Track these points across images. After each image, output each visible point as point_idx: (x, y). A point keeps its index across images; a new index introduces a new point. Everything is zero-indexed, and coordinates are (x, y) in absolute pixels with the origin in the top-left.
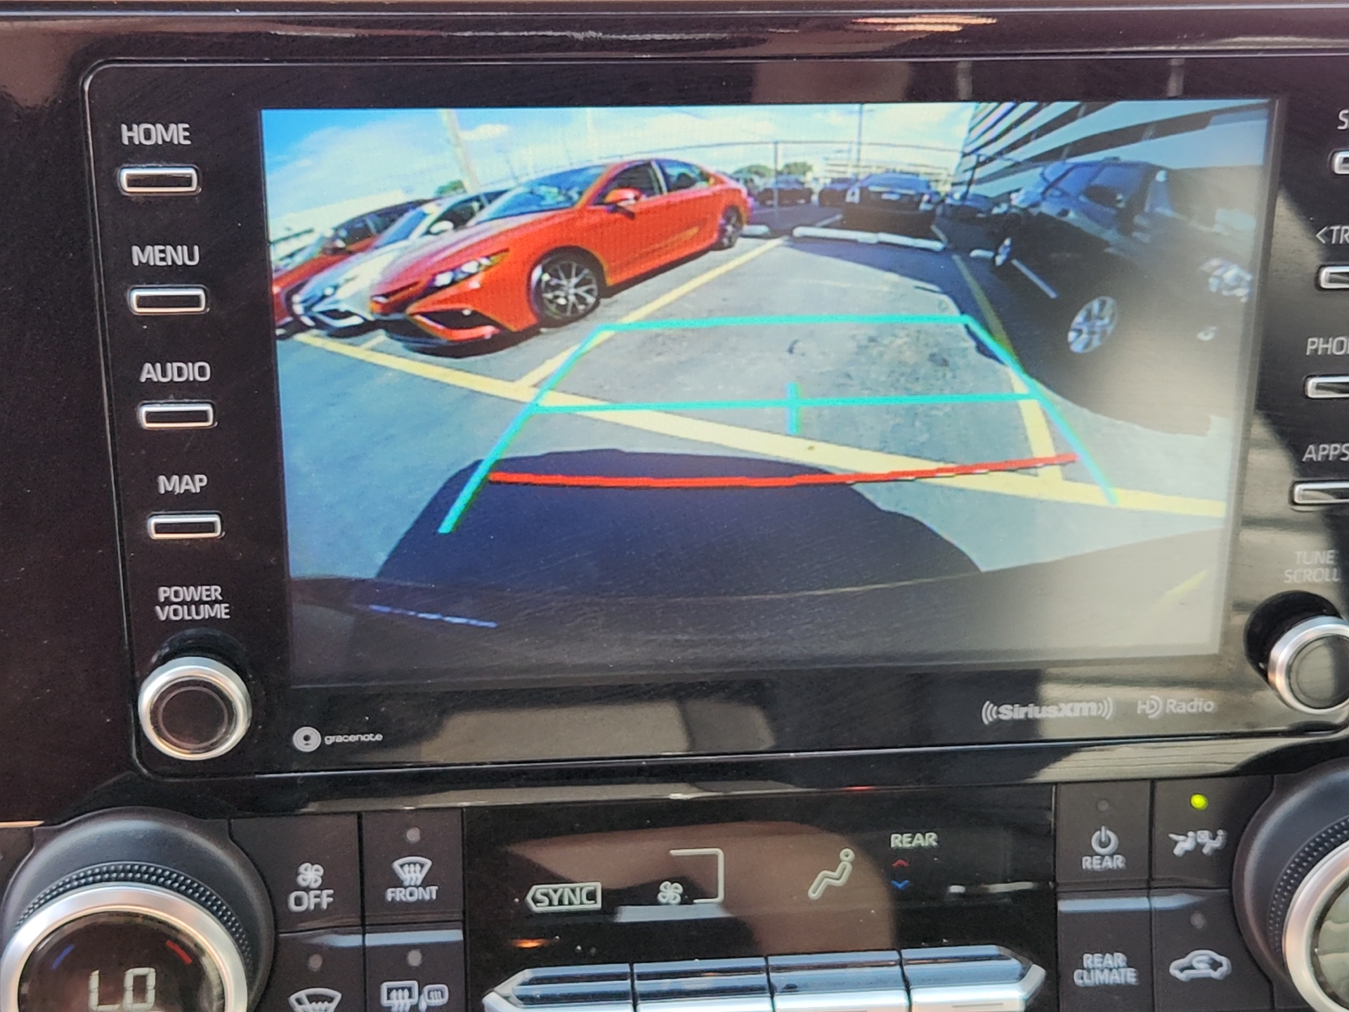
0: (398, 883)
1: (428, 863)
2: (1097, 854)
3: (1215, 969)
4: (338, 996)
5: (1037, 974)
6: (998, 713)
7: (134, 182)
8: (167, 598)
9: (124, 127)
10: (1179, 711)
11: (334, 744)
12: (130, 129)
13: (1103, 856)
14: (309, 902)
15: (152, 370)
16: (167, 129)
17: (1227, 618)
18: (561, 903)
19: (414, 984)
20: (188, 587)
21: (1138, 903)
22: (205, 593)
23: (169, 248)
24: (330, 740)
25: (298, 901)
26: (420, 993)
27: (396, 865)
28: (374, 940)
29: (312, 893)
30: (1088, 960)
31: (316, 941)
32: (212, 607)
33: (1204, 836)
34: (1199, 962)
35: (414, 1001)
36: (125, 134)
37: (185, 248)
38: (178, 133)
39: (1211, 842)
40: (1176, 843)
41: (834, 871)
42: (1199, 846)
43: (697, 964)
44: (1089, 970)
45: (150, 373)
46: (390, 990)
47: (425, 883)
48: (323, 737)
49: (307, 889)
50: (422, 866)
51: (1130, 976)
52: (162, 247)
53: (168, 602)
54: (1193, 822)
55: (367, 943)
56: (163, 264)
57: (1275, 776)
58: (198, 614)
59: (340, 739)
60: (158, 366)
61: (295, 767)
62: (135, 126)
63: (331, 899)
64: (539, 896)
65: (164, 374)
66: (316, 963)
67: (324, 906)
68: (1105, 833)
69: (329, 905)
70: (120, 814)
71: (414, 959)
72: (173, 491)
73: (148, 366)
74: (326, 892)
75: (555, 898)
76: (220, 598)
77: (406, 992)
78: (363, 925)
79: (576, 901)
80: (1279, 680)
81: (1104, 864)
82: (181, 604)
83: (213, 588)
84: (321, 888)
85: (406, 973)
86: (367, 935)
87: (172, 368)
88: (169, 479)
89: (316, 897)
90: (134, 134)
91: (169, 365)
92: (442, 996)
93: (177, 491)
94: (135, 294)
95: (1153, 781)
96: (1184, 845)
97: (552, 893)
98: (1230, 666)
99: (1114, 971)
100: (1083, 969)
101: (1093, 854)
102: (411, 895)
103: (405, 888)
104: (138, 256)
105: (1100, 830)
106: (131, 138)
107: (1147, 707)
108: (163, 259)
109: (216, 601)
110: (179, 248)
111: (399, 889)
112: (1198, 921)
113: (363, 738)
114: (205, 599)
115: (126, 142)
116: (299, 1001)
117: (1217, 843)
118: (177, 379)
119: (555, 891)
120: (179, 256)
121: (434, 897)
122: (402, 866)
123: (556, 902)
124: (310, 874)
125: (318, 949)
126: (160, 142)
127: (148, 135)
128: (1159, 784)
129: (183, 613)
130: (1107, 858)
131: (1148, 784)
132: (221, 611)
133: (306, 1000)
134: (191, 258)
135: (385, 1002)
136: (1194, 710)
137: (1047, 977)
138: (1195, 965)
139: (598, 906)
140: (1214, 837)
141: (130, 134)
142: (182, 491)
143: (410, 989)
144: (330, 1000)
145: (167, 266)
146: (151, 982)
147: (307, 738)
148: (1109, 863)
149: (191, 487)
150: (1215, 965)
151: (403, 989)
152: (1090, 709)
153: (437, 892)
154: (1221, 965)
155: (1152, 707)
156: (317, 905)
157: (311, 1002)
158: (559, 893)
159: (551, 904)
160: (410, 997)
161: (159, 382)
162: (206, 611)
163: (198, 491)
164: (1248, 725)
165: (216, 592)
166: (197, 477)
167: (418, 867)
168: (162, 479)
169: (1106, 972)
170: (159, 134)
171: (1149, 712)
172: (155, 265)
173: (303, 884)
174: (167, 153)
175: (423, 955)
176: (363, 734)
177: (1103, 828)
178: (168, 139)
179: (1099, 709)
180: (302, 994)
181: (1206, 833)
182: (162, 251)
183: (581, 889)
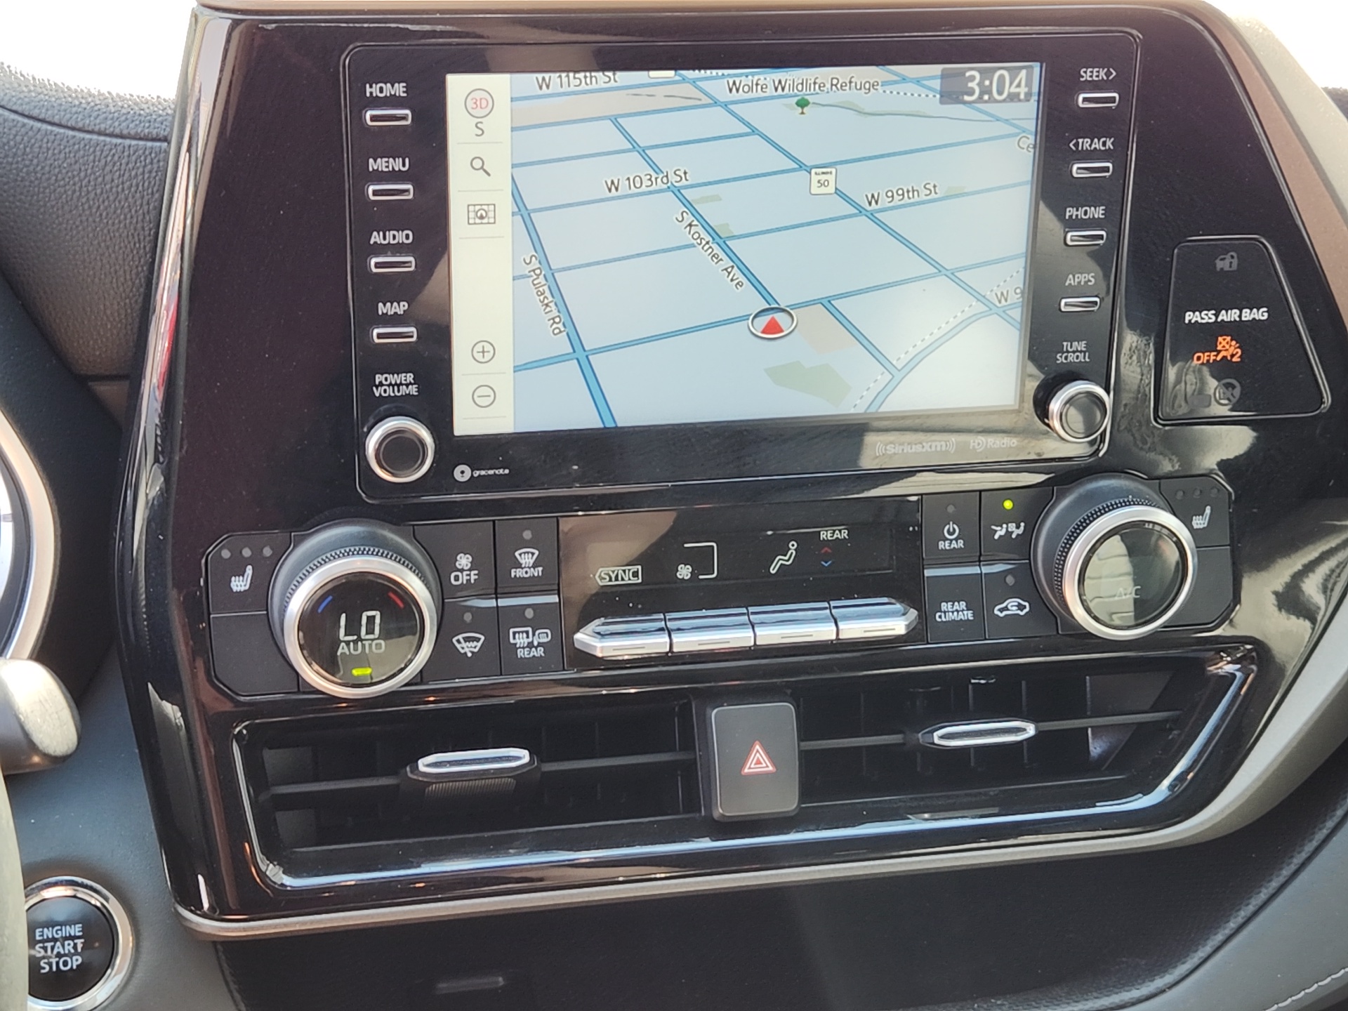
0: (519, 566)
1: (537, 553)
2: (947, 539)
3: (1022, 611)
4: (483, 638)
5: (913, 613)
6: (886, 450)
7: (373, 118)
8: (381, 382)
9: (368, 86)
10: (995, 446)
11: (479, 476)
12: (371, 87)
13: (951, 540)
14: (463, 578)
15: (377, 236)
16: (393, 86)
17: (1023, 384)
18: (617, 579)
19: (530, 629)
20: (393, 375)
21: (975, 570)
22: (403, 378)
23: (391, 160)
24: (477, 474)
25: (457, 578)
26: (534, 635)
27: (517, 554)
28: (503, 602)
29: (465, 573)
30: (944, 606)
31: (469, 603)
32: (407, 387)
33: (1012, 527)
34: (1012, 606)
35: (530, 640)
36: (368, 90)
37: (401, 159)
38: (400, 89)
39: (1016, 531)
40: (996, 531)
41: (785, 555)
42: (1009, 533)
43: (704, 612)
44: (945, 612)
45: (376, 238)
46: (514, 633)
47: (535, 566)
48: (472, 471)
49: (462, 571)
50: (533, 554)
51: (969, 615)
52: (386, 159)
53: (381, 384)
54: (1006, 518)
55: (499, 605)
56: (387, 170)
57: (1055, 488)
58: (399, 391)
59: (483, 473)
60: (381, 233)
61: (455, 492)
62: (374, 85)
63: (476, 577)
64: (603, 575)
65: (385, 238)
66: (468, 617)
67: (472, 581)
68: (951, 526)
69: (475, 580)
70: (348, 523)
71: (529, 613)
72: (387, 313)
73: (375, 233)
74: (473, 573)
75: (613, 576)
76: (412, 381)
77: (525, 635)
78: (496, 593)
79: (626, 579)
80: (1056, 424)
81: (952, 546)
82: (390, 384)
83: (408, 375)
84: (470, 570)
85: (524, 622)
86: (499, 600)
87: (390, 234)
88: (385, 305)
89: (467, 575)
90: (373, 90)
91: (387, 233)
92: (547, 636)
93: (389, 313)
94: (371, 188)
95: (980, 491)
96: (1000, 532)
97: (611, 573)
98: (1026, 416)
99: (960, 613)
100: (941, 611)
101: (945, 539)
102: (526, 572)
103: (522, 568)
104: (372, 165)
105: (949, 524)
106: (371, 93)
107: (976, 444)
108: (387, 167)
109: (411, 384)
110: (397, 159)
111: (518, 570)
112: (1010, 580)
113: (497, 472)
114: (403, 382)
115: (368, 95)
116: (459, 641)
117: (1020, 531)
118: (392, 242)
119: (613, 572)
120: (397, 165)
121: (540, 574)
122: (520, 555)
123: (613, 579)
124: (464, 561)
125: (470, 609)
126: (388, 95)
127: (381, 90)
128: (983, 493)
129: (390, 392)
130: (954, 542)
131: (978, 493)
132: (413, 390)
133: (462, 641)
134: (404, 165)
135: (512, 641)
136: (1005, 446)
137: (920, 616)
138: (1009, 607)
139: (640, 581)
140: (1018, 527)
141: (371, 90)
142: (392, 313)
143: (527, 632)
144: (478, 640)
145: (389, 171)
146: (378, 620)
147: (462, 472)
148: (954, 545)
149: (398, 310)
150: (1021, 607)
151: (522, 632)
152: (941, 446)
153: (542, 571)
154: (1025, 607)
155: (979, 444)
156: (469, 581)
157: (465, 642)
158: (616, 573)
159: (610, 580)
160: (528, 637)
161: (381, 244)
162: (404, 390)
163: (402, 313)
164: (1039, 454)
165: (410, 377)
166: (402, 304)
167: (530, 555)
168: (381, 305)
169: (955, 613)
170: (388, 89)
171: (977, 447)
172: (382, 171)
173: (460, 567)
174: (393, 101)
175: (534, 611)
176: (497, 469)
177: (951, 523)
178: (393, 93)
179: (947, 445)
180: (460, 637)
181: (1014, 525)
182: (388, 162)
183: (629, 570)
